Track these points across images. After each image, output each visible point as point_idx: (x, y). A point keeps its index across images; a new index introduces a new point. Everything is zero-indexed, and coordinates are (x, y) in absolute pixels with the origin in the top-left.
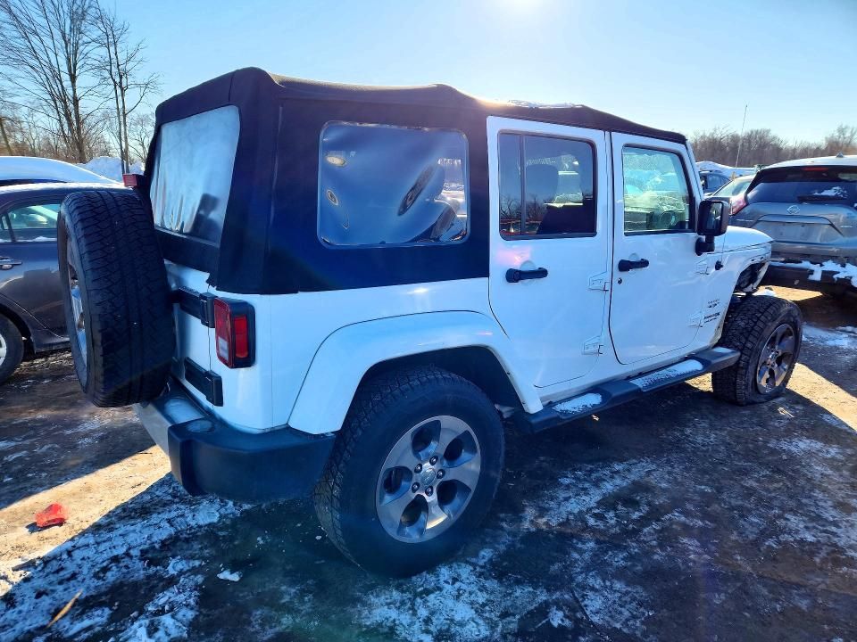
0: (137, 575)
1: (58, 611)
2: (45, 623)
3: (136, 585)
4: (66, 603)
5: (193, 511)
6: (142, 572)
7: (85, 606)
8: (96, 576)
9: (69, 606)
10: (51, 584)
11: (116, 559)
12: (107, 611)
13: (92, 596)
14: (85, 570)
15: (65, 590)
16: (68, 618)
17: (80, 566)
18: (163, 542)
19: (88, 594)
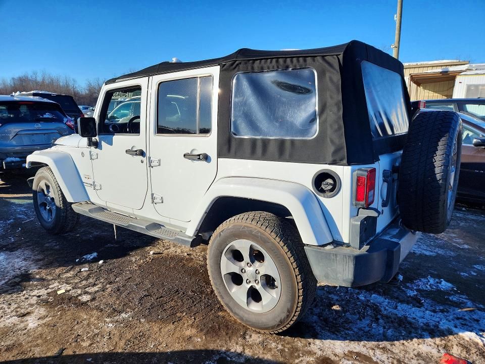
0: (430, 302)
1: (471, 311)
2: (477, 311)
3: (433, 299)
4: (466, 311)
5: (380, 304)
6: (427, 301)
7: (459, 305)
8: (448, 312)
9: (465, 310)
10: (470, 322)
11: (434, 311)
12: (451, 298)
13: (454, 307)
14: (451, 317)
15: (465, 316)
16: (468, 306)
17: (453, 320)
18: (408, 304)
19: (455, 308)
